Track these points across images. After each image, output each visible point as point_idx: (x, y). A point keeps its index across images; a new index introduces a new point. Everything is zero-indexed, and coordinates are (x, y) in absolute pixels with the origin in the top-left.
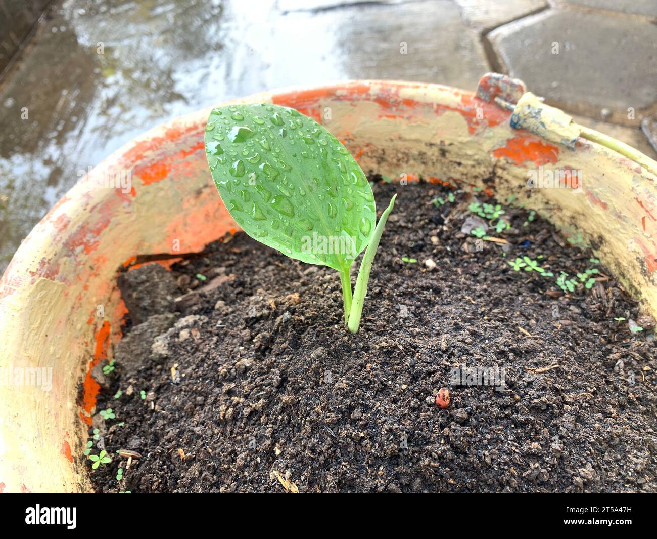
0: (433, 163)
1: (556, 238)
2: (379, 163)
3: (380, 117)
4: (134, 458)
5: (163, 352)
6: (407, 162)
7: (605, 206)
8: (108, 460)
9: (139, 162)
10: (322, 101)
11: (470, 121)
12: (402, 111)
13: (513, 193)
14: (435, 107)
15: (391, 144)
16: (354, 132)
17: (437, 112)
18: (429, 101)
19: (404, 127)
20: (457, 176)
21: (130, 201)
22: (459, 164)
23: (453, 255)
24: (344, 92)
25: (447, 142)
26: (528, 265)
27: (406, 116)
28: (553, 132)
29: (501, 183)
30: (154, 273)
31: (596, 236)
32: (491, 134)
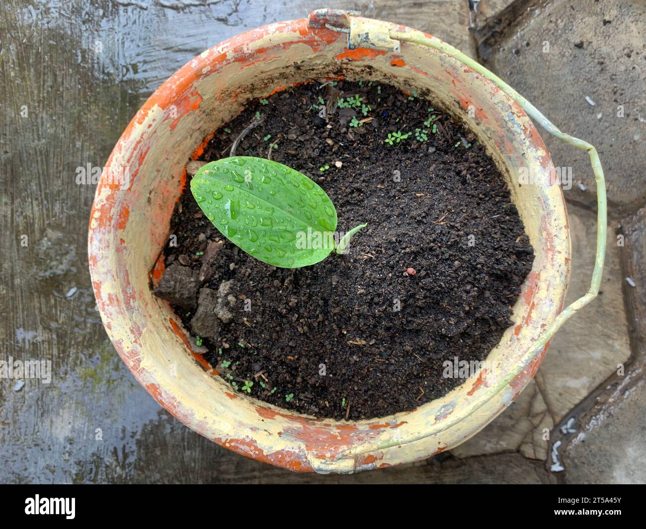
0: (293, 76)
1: (400, 98)
2: (251, 93)
3: (242, 68)
4: (263, 374)
5: (230, 316)
6: (273, 82)
7: (426, 74)
8: (252, 384)
9: (113, 222)
10: (195, 84)
11: (312, 46)
12: (258, 57)
13: (358, 75)
14: (282, 45)
15: (256, 79)
16: (226, 86)
17: (284, 48)
18: (276, 43)
19: (263, 65)
20: (313, 76)
21: (125, 248)
22: (313, 70)
23: (346, 148)
24: (209, 68)
25: (299, 62)
26: (397, 138)
27: (262, 59)
28: (381, 47)
29: (347, 72)
30: (174, 275)
31: (424, 89)
32: (331, 48)
